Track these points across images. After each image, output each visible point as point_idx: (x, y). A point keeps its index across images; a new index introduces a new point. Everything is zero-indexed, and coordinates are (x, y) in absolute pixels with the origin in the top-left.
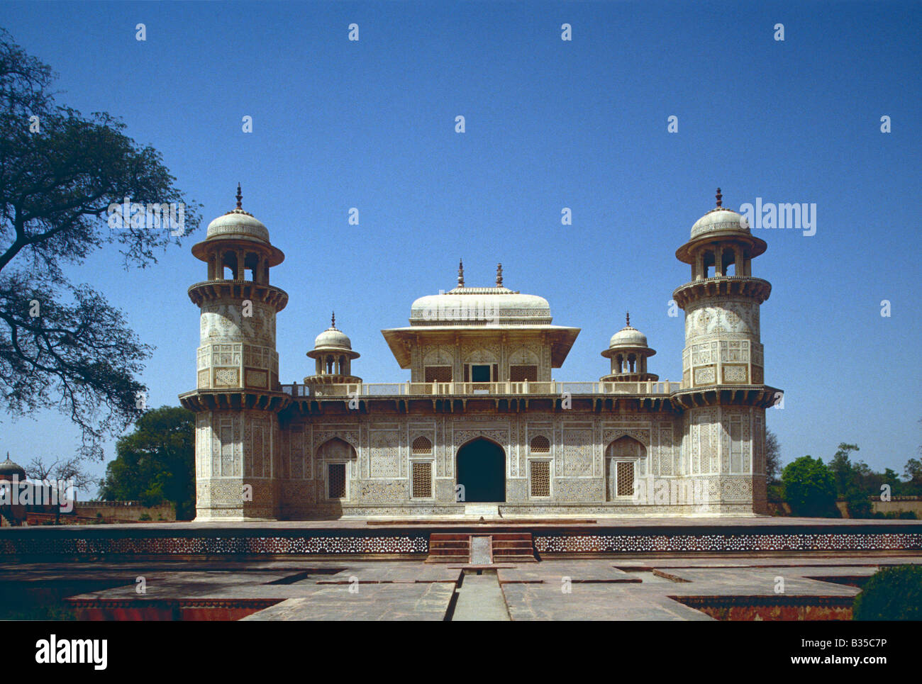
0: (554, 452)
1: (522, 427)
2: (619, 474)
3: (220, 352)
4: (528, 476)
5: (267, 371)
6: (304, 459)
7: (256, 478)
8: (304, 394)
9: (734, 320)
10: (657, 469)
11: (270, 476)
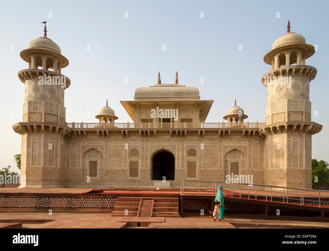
0: (199, 156)
1: (183, 144)
2: (231, 167)
3: (32, 105)
4: (185, 168)
5: (57, 115)
6: (77, 159)
7: (50, 166)
8: (78, 127)
9: (296, 89)
10: (251, 166)
11: (58, 166)
